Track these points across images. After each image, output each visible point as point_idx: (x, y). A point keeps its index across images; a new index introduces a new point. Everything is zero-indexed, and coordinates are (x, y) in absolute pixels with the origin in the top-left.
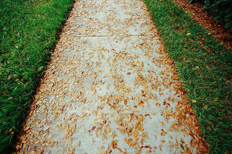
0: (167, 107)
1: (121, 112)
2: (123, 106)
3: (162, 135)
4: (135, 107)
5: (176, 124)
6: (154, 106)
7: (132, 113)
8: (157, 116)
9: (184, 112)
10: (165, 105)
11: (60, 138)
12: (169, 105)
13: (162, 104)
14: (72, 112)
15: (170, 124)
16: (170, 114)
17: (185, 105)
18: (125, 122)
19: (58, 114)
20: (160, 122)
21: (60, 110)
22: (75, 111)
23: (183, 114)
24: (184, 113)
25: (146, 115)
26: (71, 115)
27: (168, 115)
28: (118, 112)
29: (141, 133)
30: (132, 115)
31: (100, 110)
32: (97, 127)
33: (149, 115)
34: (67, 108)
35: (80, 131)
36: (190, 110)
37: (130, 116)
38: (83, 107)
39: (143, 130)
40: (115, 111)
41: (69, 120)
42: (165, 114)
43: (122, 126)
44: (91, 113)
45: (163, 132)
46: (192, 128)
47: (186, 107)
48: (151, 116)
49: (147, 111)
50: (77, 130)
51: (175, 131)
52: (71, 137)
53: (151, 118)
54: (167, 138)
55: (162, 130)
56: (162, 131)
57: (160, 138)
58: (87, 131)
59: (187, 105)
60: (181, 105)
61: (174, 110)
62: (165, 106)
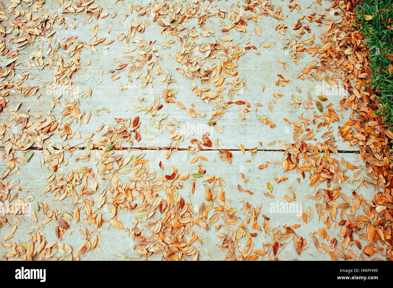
0: (302, 34)
1: (190, 40)
2: (194, 28)
3: (278, 84)
4: (224, 31)
5: (315, 68)
6: (272, 31)
7: (215, 43)
8: (275, 51)
9: (341, 44)
10: (297, 29)
11: (43, 81)
12: (308, 30)
13: (291, 27)
14: (67, 34)
15: (301, 66)
16: (306, 47)
17: (346, 32)
18: (195, 59)
19: (33, 37)
20: (278, 61)
21: (36, 28)
22: (74, 33)
23: (338, 49)
24: (340, 47)
25: (248, 48)
26: (66, 39)
27: (300, 49)
28: (181, 39)
29: (231, 79)
30: (215, 46)
31: (137, 33)
32: (130, 65)
33: (255, 48)
34: (54, 26)
35: (89, 70)
36: (356, 42)
37: (209, 47)
38: (94, 26)
39: (237, 74)
40: (175, 38)
41: (63, 50)
42: (295, 47)
43: (190, 65)
44: (115, 38)
45: (281, 79)
46: (352, 76)
47: (350, 36)
48: (261, 50)
49: (251, 41)
50: (83, 68)
51: (309, 79)
52: (71, 81)
53: (259, 54)
54: (287, 91)
55: (280, 76)
56: (279, 78)
57: (272, 89)
58: (106, 71)
59: (353, 31)
60: (337, 31)
61: (318, 41)
62: (299, 31)
